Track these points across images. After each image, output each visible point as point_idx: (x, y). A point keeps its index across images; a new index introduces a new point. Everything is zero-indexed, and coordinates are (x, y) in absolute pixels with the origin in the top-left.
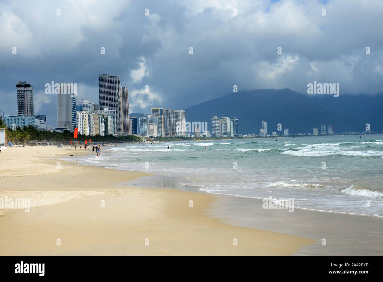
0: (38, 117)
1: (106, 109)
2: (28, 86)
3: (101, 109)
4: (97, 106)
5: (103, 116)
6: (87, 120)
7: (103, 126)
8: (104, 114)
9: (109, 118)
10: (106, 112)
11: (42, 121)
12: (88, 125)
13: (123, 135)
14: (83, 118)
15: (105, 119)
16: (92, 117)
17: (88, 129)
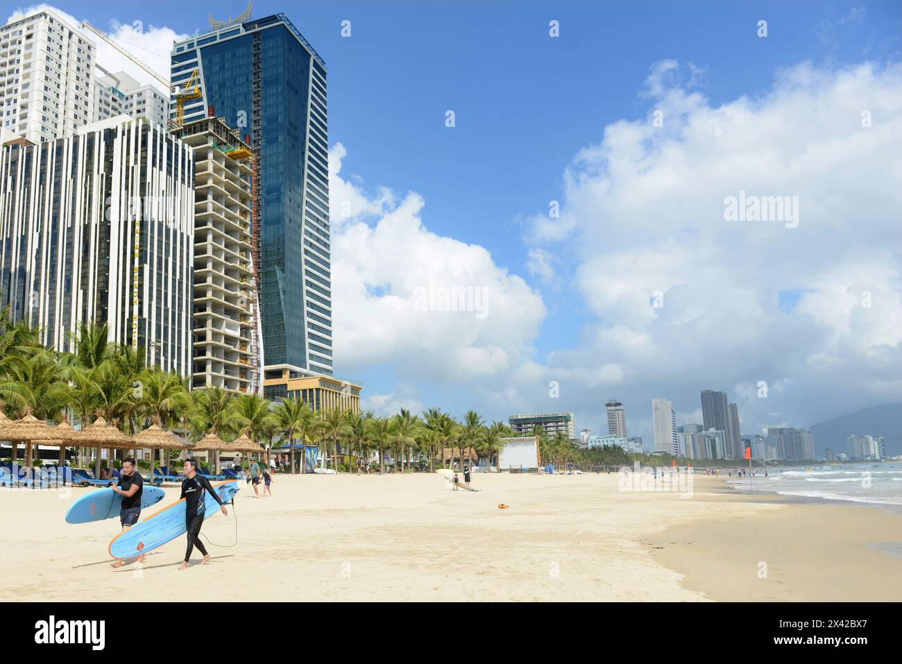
0: (634, 440)
1: (712, 430)
2: (619, 404)
3: (707, 429)
4: (701, 426)
5: (709, 437)
6: (691, 443)
7: (709, 448)
8: (710, 435)
9: (717, 439)
10: (712, 433)
11: (638, 444)
12: (691, 448)
13: (735, 458)
14: (685, 440)
15: (711, 441)
16: (696, 439)
17: (692, 452)
